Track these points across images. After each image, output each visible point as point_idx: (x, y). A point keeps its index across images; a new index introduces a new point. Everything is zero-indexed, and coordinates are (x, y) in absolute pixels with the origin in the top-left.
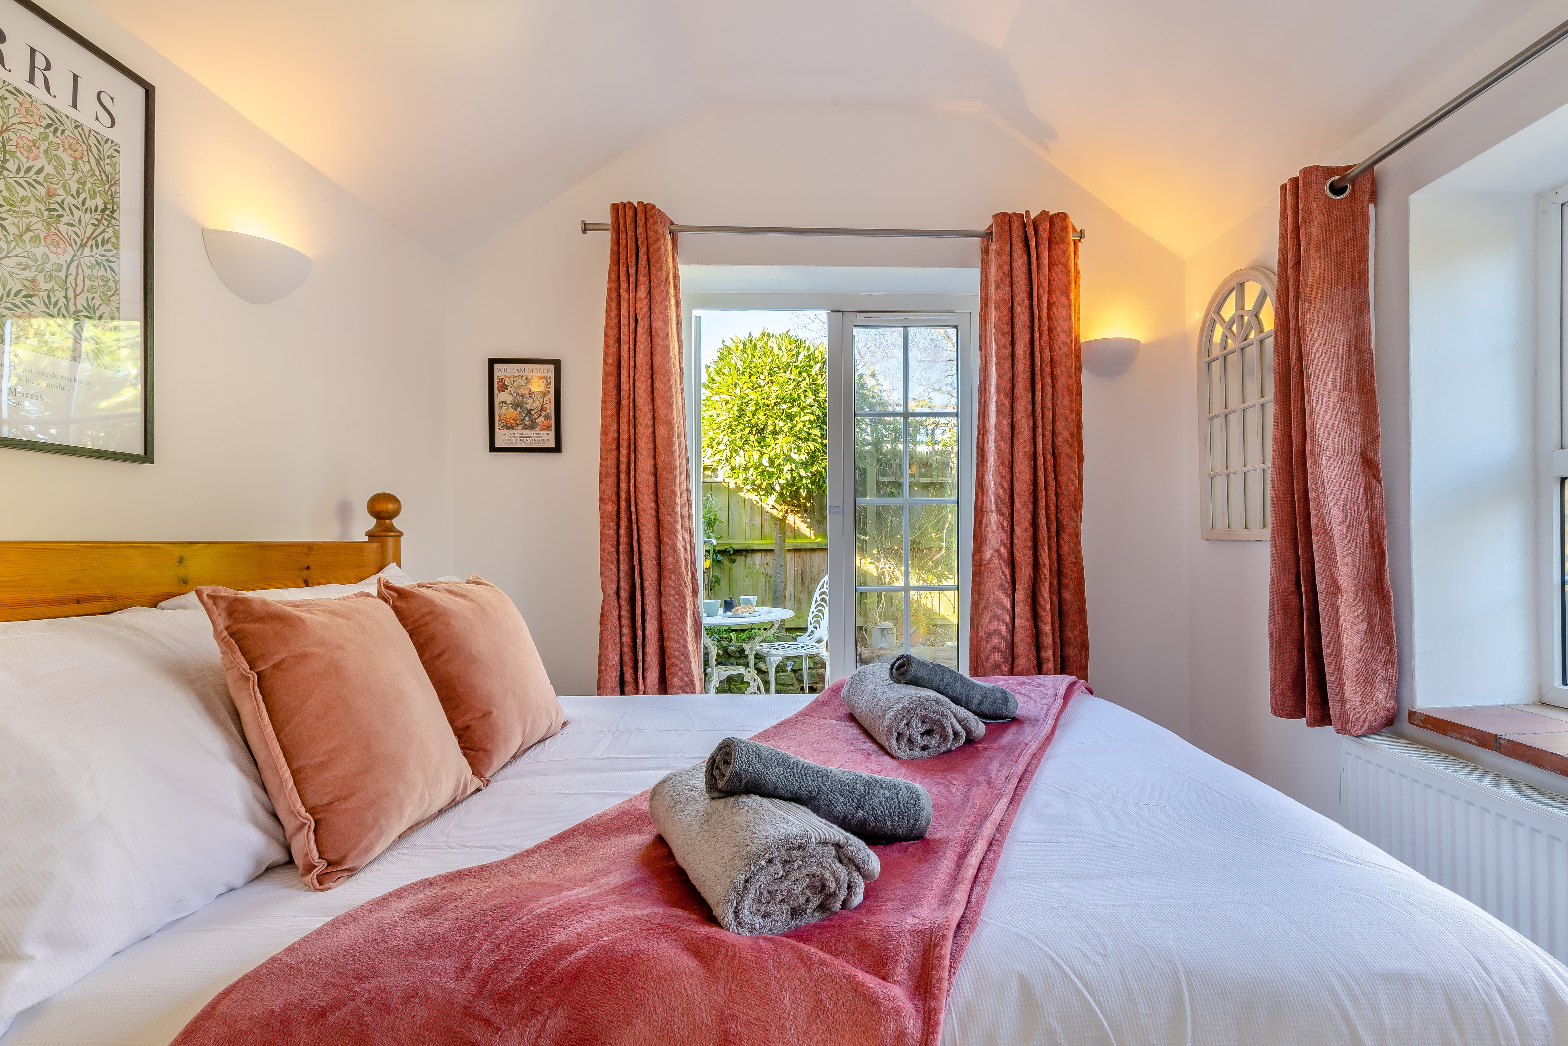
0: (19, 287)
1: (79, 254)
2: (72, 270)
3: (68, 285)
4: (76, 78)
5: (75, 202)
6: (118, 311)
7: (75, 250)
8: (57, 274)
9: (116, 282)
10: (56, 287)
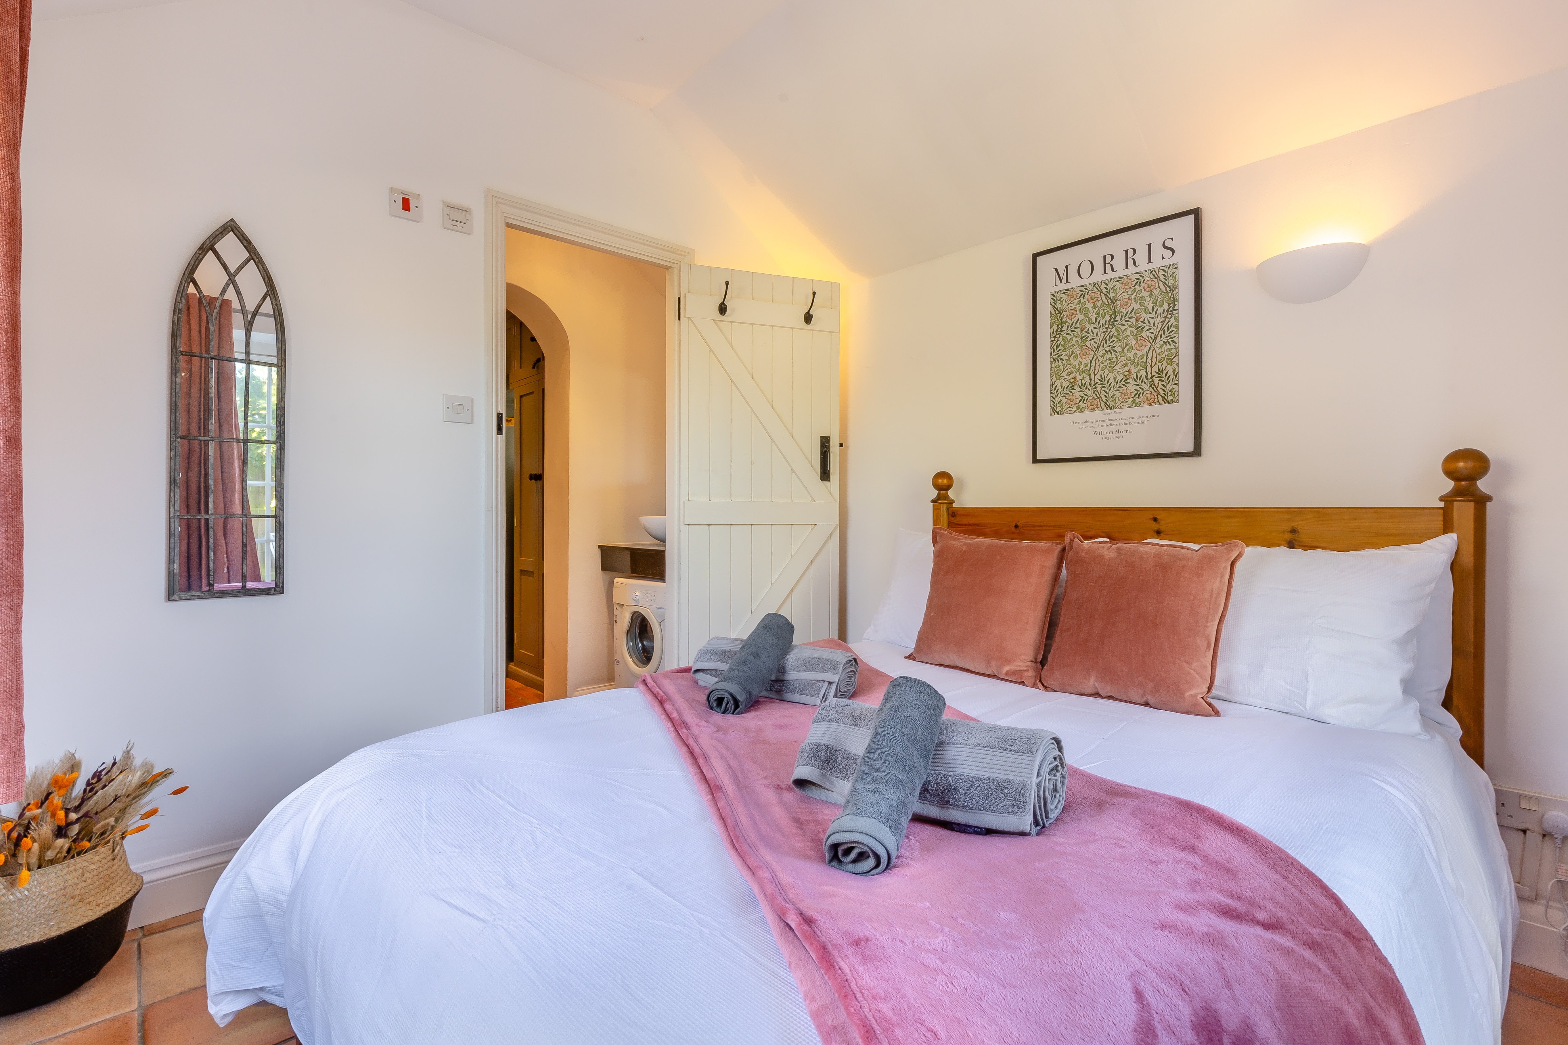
0: (1122, 376)
1: (1153, 344)
2: (1150, 354)
3: (1148, 364)
4: (1150, 245)
5: (1151, 315)
6: (1178, 366)
7: (1151, 342)
8: (1141, 361)
9: (1176, 349)
10: (1141, 368)
